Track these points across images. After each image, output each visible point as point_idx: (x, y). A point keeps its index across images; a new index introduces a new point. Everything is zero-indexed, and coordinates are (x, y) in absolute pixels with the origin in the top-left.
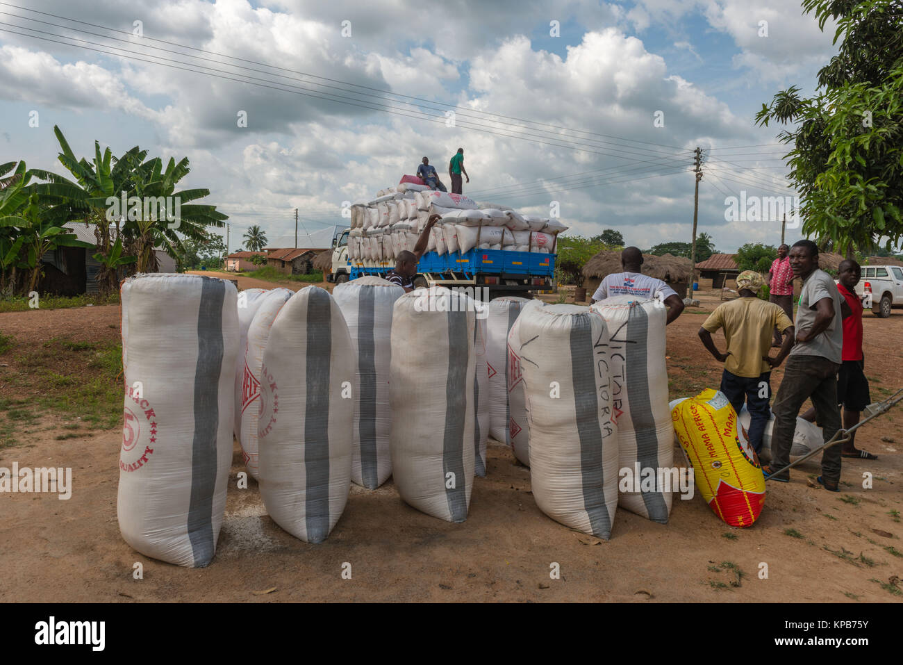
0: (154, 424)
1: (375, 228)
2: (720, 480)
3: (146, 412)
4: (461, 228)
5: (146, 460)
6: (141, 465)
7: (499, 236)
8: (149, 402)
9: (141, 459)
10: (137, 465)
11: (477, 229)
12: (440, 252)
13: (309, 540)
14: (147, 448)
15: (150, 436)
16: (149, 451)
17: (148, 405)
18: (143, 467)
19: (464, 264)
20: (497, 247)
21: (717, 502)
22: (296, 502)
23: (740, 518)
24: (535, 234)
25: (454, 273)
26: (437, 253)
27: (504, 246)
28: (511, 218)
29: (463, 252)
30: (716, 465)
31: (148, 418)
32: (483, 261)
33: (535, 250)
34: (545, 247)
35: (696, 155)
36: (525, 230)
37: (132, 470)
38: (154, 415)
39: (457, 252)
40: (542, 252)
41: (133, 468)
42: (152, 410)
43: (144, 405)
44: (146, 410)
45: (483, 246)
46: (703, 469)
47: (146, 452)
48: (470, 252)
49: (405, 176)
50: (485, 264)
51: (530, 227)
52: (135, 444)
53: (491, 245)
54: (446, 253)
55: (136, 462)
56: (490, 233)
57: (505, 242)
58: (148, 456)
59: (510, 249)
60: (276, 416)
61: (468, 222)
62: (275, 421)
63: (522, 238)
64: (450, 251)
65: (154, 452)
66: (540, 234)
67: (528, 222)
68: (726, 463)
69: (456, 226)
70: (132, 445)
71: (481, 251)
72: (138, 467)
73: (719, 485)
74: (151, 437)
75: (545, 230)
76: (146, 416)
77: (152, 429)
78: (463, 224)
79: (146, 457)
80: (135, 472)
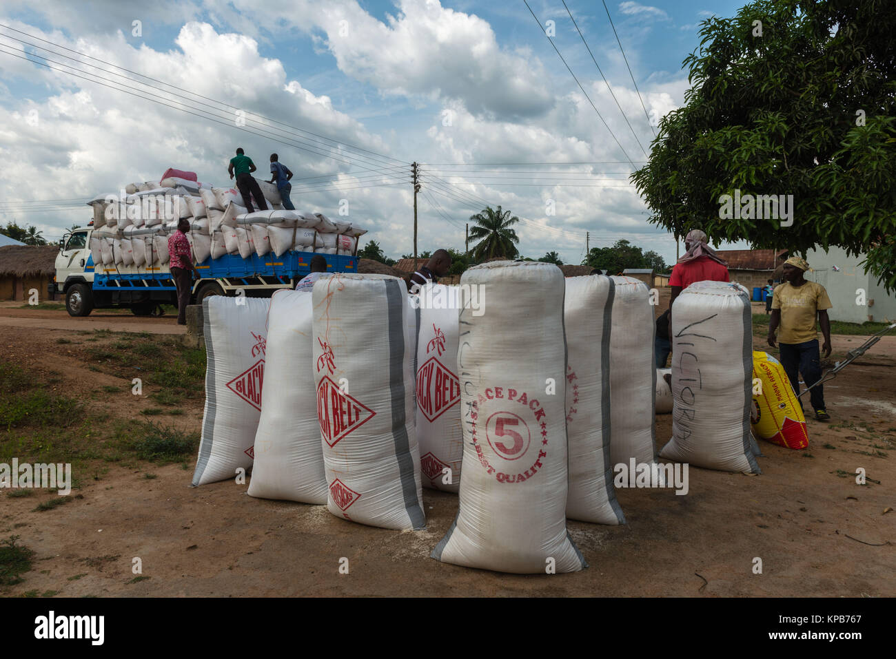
0: (543, 425)
1: (138, 227)
2: (785, 417)
3: (536, 413)
4: (274, 228)
5: (540, 465)
6: (535, 471)
7: (311, 238)
8: (539, 401)
9: (535, 465)
10: (530, 472)
11: (292, 230)
12: (243, 254)
13: (619, 522)
14: (541, 451)
15: (541, 438)
16: (542, 454)
17: (538, 404)
18: (536, 474)
19: (278, 267)
20: (310, 249)
21: (782, 435)
22: (599, 489)
23: (801, 443)
24: (341, 237)
25: (262, 277)
26: (239, 255)
27: (316, 248)
28: (322, 221)
29: (278, 254)
30: (782, 406)
31: (538, 419)
32: (300, 264)
33: (341, 253)
34: (349, 250)
35: (413, 168)
36: (332, 233)
37: (523, 479)
38: (544, 415)
39: (269, 254)
40: (346, 255)
41: (525, 477)
42: (542, 410)
43: (534, 405)
44: (536, 410)
45: (298, 248)
46: (771, 411)
47: (540, 456)
48: (286, 254)
49: (171, 169)
50: (301, 267)
51: (338, 229)
52: (526, 450)
53: (305, 247)
54: (252, 254)
55: (529, 469)
56: (304, 235)
57: (316, 245)
58: (542, 460)
59: (320, 251)
60: (575, 406)
61: (283, 223)
62: (575, 411)
63: (330, 240)
64: (260, 253)
65: (547, 455)
66: (344, 236)
67: (335, 225)
68: (788, 403)
69: (269, 227)
70: (522, 452)
71: (297, 253)
72: (532, 475)
73: (784, 421)
74: (543, 440)
75: (348, 233)
76: (535, 417)
77: (542, 431)
78: (279, 224)
79: (540, 462)
80: (528, 480)
